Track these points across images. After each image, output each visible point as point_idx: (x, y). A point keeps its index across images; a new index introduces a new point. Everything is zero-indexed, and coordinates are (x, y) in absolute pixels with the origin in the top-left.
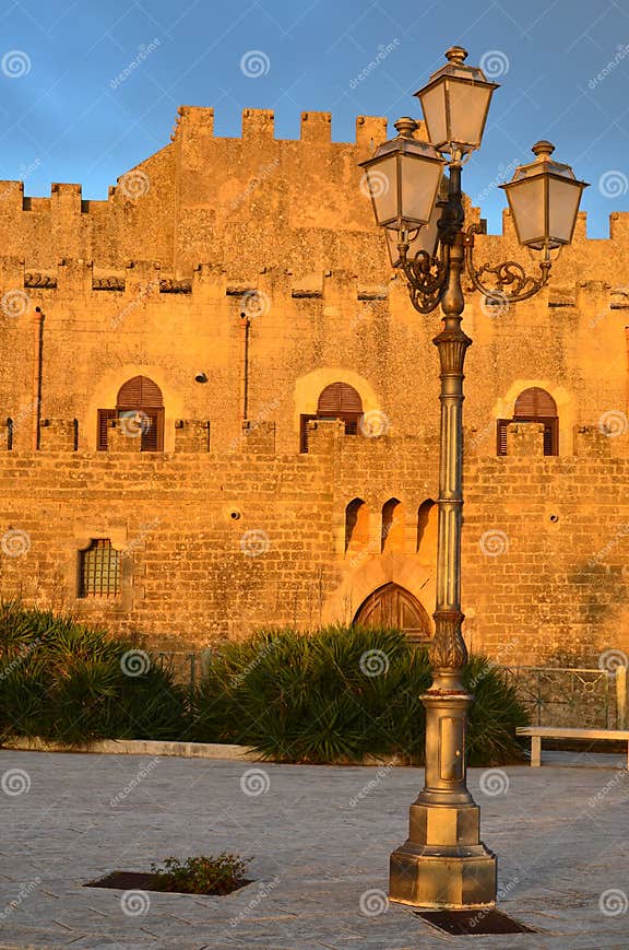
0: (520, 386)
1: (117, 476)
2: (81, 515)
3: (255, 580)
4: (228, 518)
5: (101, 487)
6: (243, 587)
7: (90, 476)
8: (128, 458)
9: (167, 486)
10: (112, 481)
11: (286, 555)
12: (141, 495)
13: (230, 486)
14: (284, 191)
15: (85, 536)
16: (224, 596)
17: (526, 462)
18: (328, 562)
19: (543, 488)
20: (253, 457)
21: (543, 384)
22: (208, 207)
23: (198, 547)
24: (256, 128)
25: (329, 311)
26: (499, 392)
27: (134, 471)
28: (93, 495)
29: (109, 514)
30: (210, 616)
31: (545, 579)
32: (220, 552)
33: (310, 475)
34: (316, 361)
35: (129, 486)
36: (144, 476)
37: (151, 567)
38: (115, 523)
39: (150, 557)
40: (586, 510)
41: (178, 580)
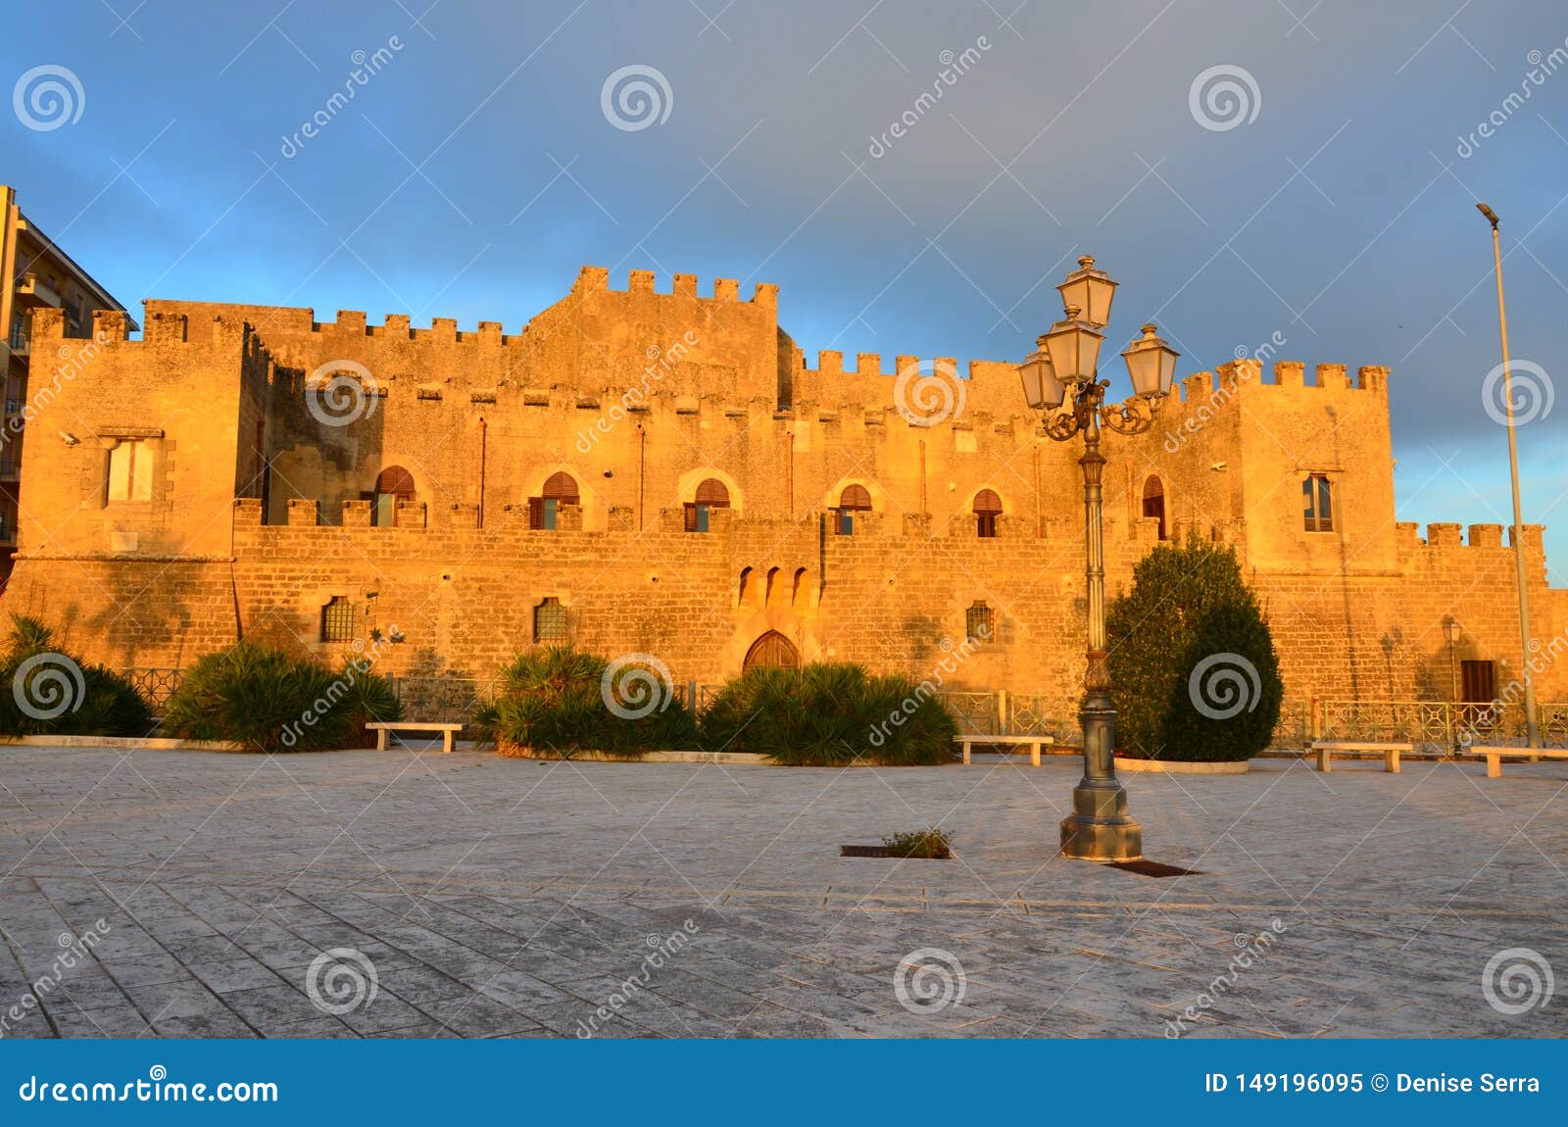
0: (844, 483)
1: (564, 549)
2: (535, 579)
3: (670, 628)
4: (648, 580)
5: (550, 558)
6: (662, 634)
7: (542, 549)
8: (572, 535)
9: (602, 557)
10: (559, 553)
11: (694, 610)
12: (583, 564)
13: (651, 557)
14: (661, 333)
15: (538, 595)
16: (648, 641)
17: (870, 540)
18: (725, 615)
19: (883, 559)
20: (668, 535)
21: (860, 482)
22: (604, 344)
23: (626, 604)
24: (640, 285)
25: (704, 425)
26: (829, 488)
27: (577, 545)
28: (545, 564)
29: (557, 579)
31: (886, 626)
32: (643, 607)
33: (710, 549)
34: (695, 462)
35: (572, 557)
36: (584, 550)
37: (591, 619)
38: (562, 585)
39: (590, 611)
40: (914, 576)
41: (611, 628)
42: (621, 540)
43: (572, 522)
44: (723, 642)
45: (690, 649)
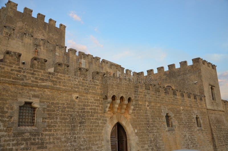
1: (36, 78)
2: (21, 91)
3: (84, 120)
4: (74, 98)
5: (29, 82)
6: (80, 123)
7: (25, 76)
8: (41, 72)
9: (54, 84)
10: (34, 80)
11: (92, 112)
12: (45, 87)
13: (75, 88)
14: (33, 28)
15: (22, 100)
16: (74, 126)
17: (142, 90)
18: (103, 115)
23: (65, 108)
27: (43, 77)
28: (26, 85)
29: (32, 93)
30: (70, 134)
31: (148, 121)
32: (72, 110)
33: (97, 87)
35: (41, 83)
36: (46, 80)
37: (49, 114)
38: (35, 96)
39: (48, 110)
40: (153, 104)
41: (58, 120)
42: (62, 78)
43: (41, 66)
44: (103, 127)
45: (91, 130)
